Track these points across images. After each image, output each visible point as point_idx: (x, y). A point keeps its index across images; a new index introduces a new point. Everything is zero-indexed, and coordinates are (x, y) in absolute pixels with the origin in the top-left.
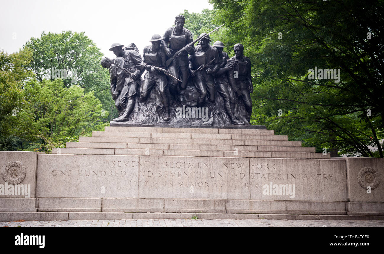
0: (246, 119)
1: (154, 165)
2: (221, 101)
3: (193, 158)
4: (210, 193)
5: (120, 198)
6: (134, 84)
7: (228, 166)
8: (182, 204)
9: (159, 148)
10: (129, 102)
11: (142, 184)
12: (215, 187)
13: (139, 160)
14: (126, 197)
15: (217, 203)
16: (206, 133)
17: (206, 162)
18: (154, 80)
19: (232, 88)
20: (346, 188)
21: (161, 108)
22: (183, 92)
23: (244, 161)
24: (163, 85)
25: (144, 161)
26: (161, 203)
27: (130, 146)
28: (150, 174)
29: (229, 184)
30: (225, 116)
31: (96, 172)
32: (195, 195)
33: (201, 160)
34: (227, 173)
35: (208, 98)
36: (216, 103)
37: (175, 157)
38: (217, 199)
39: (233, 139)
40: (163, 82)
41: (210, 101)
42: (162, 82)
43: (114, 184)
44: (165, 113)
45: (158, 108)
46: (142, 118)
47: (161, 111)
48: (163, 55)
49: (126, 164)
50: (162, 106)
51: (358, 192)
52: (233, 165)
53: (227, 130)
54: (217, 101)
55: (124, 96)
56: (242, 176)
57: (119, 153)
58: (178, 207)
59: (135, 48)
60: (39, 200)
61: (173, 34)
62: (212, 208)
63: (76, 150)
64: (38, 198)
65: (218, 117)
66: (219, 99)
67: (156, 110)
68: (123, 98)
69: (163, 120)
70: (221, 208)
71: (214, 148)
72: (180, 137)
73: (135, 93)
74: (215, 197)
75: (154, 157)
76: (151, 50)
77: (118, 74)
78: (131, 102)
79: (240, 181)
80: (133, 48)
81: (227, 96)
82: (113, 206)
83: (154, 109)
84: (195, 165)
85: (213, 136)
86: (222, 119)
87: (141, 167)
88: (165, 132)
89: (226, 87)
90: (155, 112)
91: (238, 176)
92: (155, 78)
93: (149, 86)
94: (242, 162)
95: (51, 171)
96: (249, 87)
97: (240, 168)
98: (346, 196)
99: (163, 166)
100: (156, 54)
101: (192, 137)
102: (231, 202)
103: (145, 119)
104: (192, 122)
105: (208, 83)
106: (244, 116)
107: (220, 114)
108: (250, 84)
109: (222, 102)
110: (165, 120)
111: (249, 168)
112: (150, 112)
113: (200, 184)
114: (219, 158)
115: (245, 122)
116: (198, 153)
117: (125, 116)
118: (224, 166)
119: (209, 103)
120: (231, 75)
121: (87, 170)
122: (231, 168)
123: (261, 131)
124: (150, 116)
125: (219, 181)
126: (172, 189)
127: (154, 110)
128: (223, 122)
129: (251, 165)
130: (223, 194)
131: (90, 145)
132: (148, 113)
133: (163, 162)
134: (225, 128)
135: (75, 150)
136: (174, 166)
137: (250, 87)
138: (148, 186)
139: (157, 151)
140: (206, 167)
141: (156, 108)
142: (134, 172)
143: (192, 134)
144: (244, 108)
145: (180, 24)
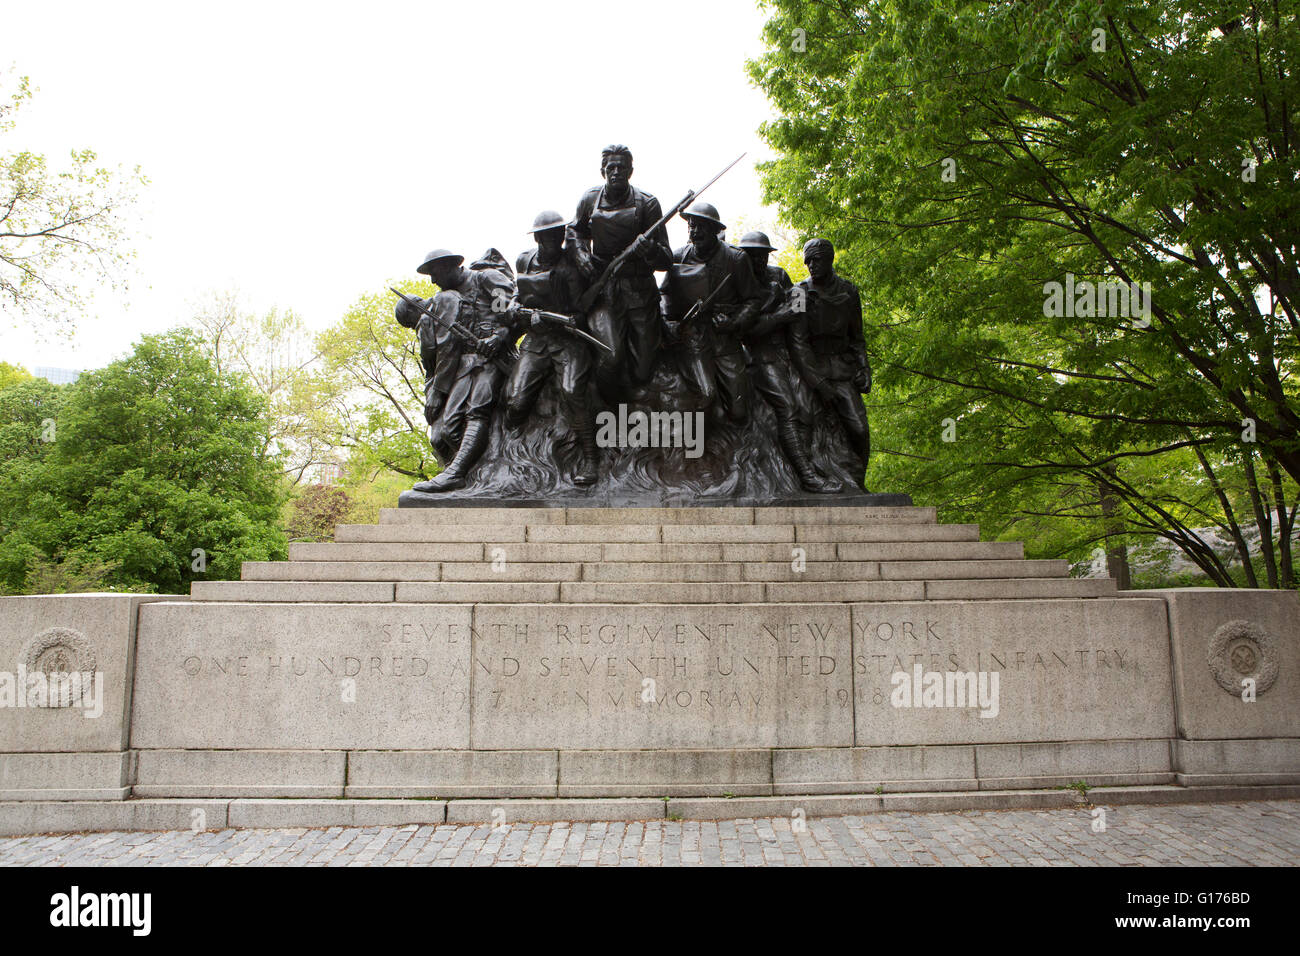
0: (851, 473)
1: (523, 636)
2: (770, 417)
3: (657, 610)
4: (717, 729)
5: (409, 750)
6: (489, 371)
7: (779, 633)
8: (620, 769)
9: (547, 578)
10: (469, 428)
11: (483, 701)
12: (734, 707)
13: (473, 619)
14: (429, 747)
15: (740, 761)
16: (714, 523)
17: (704, 624)
18: (549, 357)
19: (803, 379)
20: (1170, 693)
21: (571, 446)
22: (643, 392)
23: (832, 613)
24: (573, 372)
25: (491, 621)
26: (549, 765)
27: (449, 571)
28: (511, 667)
29: (782, 694)
30: (779, 466)
31: (328, 663)
32: (665, 736)
33: (687, 616)
34: (774, 659)
35: (724, 409)
36: (752, 425)
37: (595, 607)
38: (741, 748)
39: (802, 540)
40: (574, 363)
41: (731, 420)
42: (571, 363)
43: (387, 701)
44: (583, 462)
45: (559, 445)
46: (504, 477)
47: (569, 455)
48: (571, 277)
49: (430, 635)
50: (573, 438)
51: (1209, 705)
52: (794, 629)
53: (782, 510)
54: (754, 418)
55: (455, 410)
56: (828, 665)
57: (409, 597)
58: (607, 779)
59: (501, 263)
60: (138, 756)
61: (599, 207)
62: (723, 780)
63: (269, 588)
64: (134, 752)
65: (754, 470)
66: (765, 414)
67: (550, 452)
68: (452, 417)
69: (572, 483)
70: (756, 779)
71: (733, 571)
72: (624, 537)
73: (490, 400)
74: (736, 740)
75: (525, 608)
76: (536, 263)
77: (440, 341)
78: (476, 429)
79: (821, 685)
80: (493, 263)
81: (788, 401)
82: (384, 778)
83: (548, 447)
84: (664, 632)
85: (737, 533)
86: (770, 474)
87: (480, 644)
88: (577, 522)
89: (784, 375)
90: (549, 458)
91: (812, 666)
92: (552, 349)
93: (531, 376)
94: (824, 620)
95: (180, 660)
96: (859, 374)
97: (820, 639)
98: (1172, 720)
99: (554, 638)
100: (548, 273)
101: (665, 536)
102: (789, 755)
103: (514, 482)
104: (669, 488)
105: (723, 362)
106: (843, 465)
107: (761, 460)
108: (861, 364)
109: (770, 422)
110: (578, 484)
111: (850, 637)
112: (533, 460)
113: (683, 699)
114: (748, 607)
115: (846, 485)
116: (678, 590)
117: (454, 472)
118: (766, 634)
119: (730, 427)
120: (799, 336)
121: (298, 656)
122: (789, 639)
123: (894, 510)
124: (532, 470)
125: (746, 684)
126: (586, 715)
127: (545, 453)
128: (772, 484)
129: (856, 627)
130: (762, 730)
131: (319, 571)
132: (525, 462)
133: (553, 625)
134: (779, 505)
135: (265, 588)
136: (593, 637)
137: (862, 374)
138: (502, 707)
139: (538, 587)
140: (704, 640)
141: (553, 446)
142: (456, 660)
143: (666, 528)
144: (844, 439)
145: (616, 172)
